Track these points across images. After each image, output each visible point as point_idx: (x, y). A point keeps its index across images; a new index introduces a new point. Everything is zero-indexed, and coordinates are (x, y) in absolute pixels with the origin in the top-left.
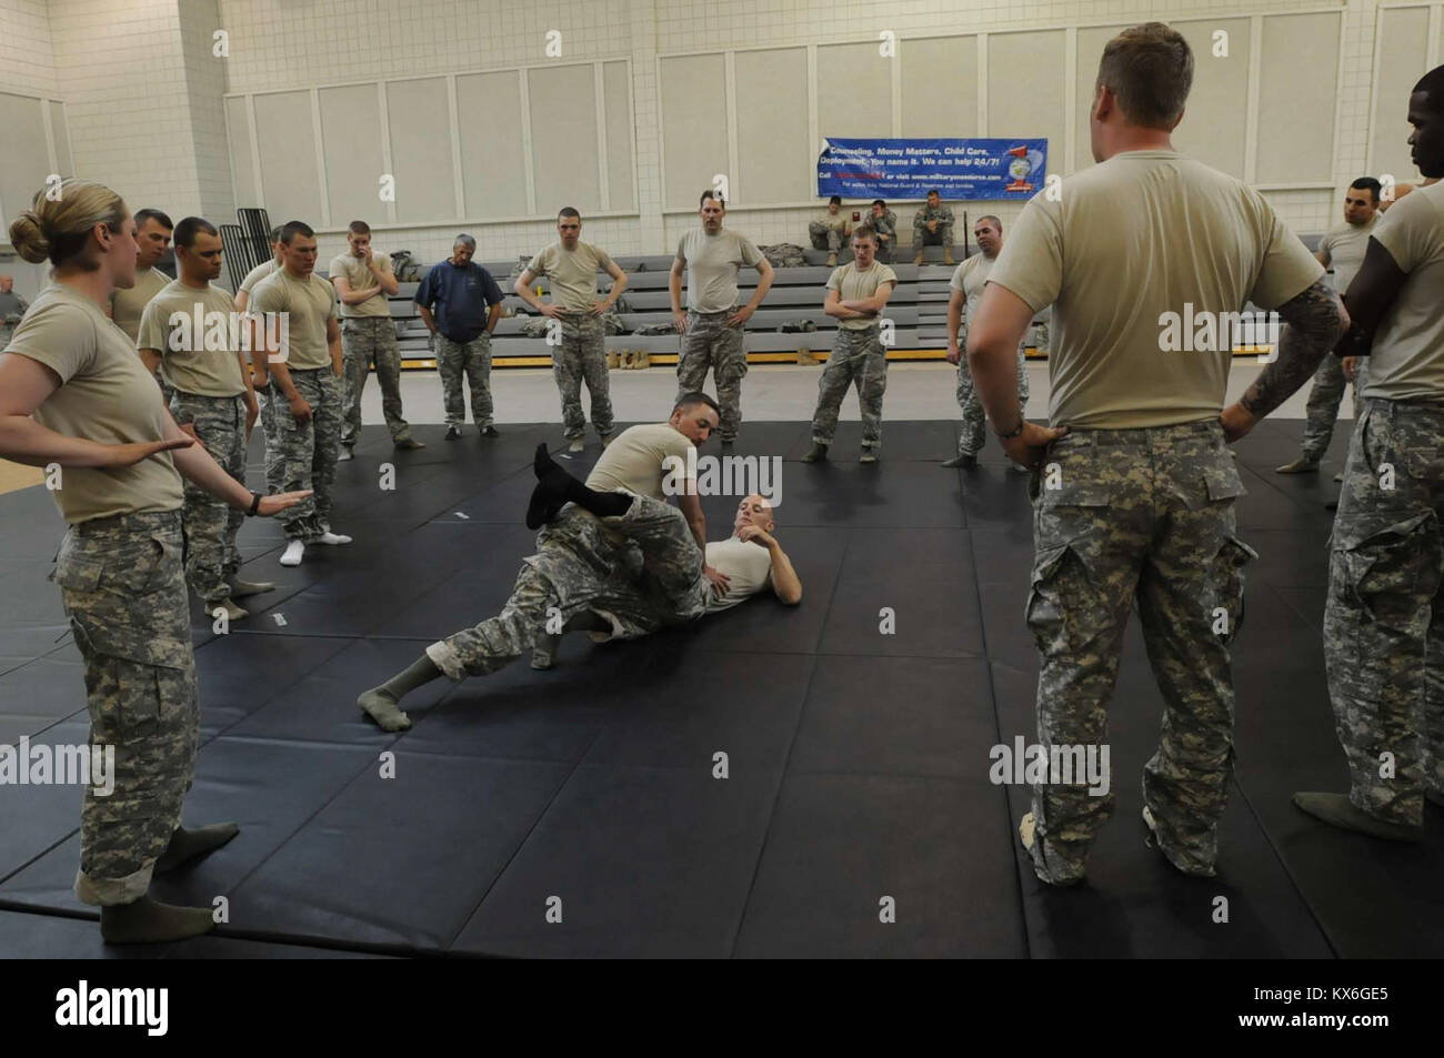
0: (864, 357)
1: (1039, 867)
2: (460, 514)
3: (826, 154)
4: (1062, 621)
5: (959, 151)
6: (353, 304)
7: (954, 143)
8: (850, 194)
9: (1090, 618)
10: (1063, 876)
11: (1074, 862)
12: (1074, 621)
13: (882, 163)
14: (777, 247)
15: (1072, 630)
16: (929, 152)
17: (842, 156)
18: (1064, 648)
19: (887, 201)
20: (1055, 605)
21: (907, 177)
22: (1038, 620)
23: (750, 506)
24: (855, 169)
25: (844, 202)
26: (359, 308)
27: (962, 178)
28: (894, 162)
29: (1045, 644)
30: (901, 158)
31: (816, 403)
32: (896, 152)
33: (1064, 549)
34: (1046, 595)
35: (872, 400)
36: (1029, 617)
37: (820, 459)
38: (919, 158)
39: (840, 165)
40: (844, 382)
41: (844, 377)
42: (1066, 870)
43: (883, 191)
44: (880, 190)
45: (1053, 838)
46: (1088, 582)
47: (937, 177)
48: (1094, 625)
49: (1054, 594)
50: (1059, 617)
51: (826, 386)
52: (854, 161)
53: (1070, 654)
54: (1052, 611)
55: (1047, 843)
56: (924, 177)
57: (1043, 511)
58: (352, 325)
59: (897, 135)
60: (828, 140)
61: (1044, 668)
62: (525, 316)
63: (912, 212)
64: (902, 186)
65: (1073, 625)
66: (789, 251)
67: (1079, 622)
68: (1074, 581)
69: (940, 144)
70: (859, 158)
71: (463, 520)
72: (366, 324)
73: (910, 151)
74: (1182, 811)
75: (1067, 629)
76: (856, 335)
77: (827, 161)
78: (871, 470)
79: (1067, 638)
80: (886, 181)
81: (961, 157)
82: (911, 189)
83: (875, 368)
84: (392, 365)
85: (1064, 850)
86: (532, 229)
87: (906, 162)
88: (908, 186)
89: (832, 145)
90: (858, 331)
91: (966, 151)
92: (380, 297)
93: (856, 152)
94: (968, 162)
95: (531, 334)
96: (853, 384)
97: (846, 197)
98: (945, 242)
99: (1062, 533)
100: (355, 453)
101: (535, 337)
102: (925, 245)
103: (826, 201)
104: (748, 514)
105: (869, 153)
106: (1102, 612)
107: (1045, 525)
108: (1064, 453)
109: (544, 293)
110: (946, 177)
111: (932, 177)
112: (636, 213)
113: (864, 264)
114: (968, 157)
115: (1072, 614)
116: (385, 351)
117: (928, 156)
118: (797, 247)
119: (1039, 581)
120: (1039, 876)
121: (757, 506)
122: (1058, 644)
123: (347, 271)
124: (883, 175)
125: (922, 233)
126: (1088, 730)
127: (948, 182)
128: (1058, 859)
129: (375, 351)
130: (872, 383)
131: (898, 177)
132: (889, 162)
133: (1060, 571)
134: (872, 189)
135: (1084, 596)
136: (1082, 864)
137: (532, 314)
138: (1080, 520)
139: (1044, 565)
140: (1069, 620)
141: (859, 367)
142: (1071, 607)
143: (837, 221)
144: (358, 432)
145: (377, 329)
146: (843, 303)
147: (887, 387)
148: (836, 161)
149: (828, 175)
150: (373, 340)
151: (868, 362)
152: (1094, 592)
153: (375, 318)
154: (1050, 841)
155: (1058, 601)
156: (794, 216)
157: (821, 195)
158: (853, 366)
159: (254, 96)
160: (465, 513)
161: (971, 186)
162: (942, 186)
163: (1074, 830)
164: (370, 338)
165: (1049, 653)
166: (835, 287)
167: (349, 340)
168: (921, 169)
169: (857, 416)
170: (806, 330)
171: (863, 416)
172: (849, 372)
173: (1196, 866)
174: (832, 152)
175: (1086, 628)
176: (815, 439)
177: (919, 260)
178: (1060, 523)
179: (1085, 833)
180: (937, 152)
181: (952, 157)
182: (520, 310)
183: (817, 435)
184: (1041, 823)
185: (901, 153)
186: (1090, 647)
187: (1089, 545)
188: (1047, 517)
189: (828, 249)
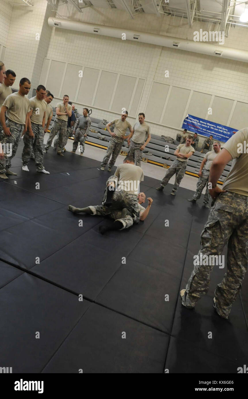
0: (180, 168)
1: (183, 301)
2: (68, 173)
3: (187, 118)
4: (211, 239)
5: (220, 128)
6: (59, 115)
7: (220, 125)
8: (190, 130)
9: (218, 240)
10: (189, 305)
11: (193, 302)
12: (214, 240)
13: (200, 124)
14: (168, 137)
15: (213, 242)
16: (213, 126)
17: (191, 120)
18: (209, 246)
19: (198, 134)
20: (210, 234)
21: (205, 130)
22: (204, 237)
23: (141, 194)
24: (193, 124)
25: (188, 131)
26: (60, 117)
27: (219, 135)
28: (203, 125)
29: (204, 244)
30: (206, 125)
31: (164, 176)
32: (205, 123)
33: (217, 221)
34: (209, 231)
35: (178, 180)
36: (202, 235)
37: (161, 190)
38: (210, 126)
39: (190, 122)
40: (173, 173)
41: (174, 172)
42: (190, 304)
43: (198, 131)
44: (197, 131)
45: (190, 294)
46: (221, 231)
47: (213, 132)
48: (219, 242)
49: (211, 231)
50: (210, 238)
51: (168, 172)
52: (193, 122)
53: (210, 248)
54: (208, 235)
55: (187, 295)
56: (210, 132)
57: (214, 210)
58: (57, 120)
59: (206, 119)
60: (189, 115)
61: (201, 250)
62: (100, 134)
63: (204, 139)
64: (204, 132)
65: (213, 241)
66: (170, 139)
67: (215, 240)
68: (216, 229)
69: (217, 125)
70: (195, 122)
71: (68, 175)
72: (60, 121)
73: (208, 124)
74: (223, 298)
75: (211, 241)
76: (180, 162)
77: (187, 120)
78: (173, 197)
79: (211, 243)
80: (200, 129)
81: (220, 129)
82: (205, 133)
83: (182, 172)
84: (64, 133)
85: (192, 298)
86: (108, 113)
87: (206, 126)
88: (205, 132)
89: (189, 116)
90: (181, 161)
91: (222, 128)
92: (66, 116)
93: (195, 120)
94: (222, 131)
95: (100, 139)
96: (175, 174)
97: (189, 130)
98: (210, 149)
99: (218, 216)
100: (47, 152)
101: (101, 140)
102: (205, 148)
103: (183, 130)
104: (139, 196)
105: (198, 121)
106: (222, 239)
107: (213, 214)
108: (224, 196)
109: (106, 130)
110: (215, 133)
111: (211, 132)
112: (135, 118)
113: (188, 145)
114: (222, 130)
115: (214, 238)
116: (63, 129)
117: (212, 127)
118: (172, 139)
119: (208, 227)
120: (182, 303)
121: (142, 195)
122: (208, 245)
123: (60, 107)
124: (200, 128)
125: (205, 145)
126: (208, 268)
127: (215, 135)
128: (189, 300)
129: (60, 128)
130: (180, 175)
131: (203, 129)
132: (202, 125)
133: (214, 226)
134: (196, 130)
135: (218, 234)
136: (195, 304)
137: (102, 134)
138: (224, 214)
139: (210, 223)
140: (212, 239)
141: (178, 171)
142: (214, 236)
143: (184, 136)
144: (50, 147)
145: (63, 123)
146: (179, 153)
147: (183, 178)
148: (189, 120)
149: (186, 123)
150: (60, 126)
151: (181, 170)
152: (221, 233)
153: (63, 120)
154: (189, 295)
155: (211, 234)
156: (174, 131)
157: (182, 128)
158: (177, 170)
159: (52, 60)
160: (69, 174)
161: (221, 137)
162: (213, 135)
163: (196, 294)
164: (60, 125)
165: (204, 246)
166: (179, 149)
167: (55, 124)
168: (209, 129)
169: (173, 183)
170: (168, 159)
171: (175, 183)
172: (175, 171)
173: (224, 315)
174: (189, 118)
175: (216, 242)
176: (161, 185)
177: (202, 151)
178: (218, 214)
179: (198, 295)
180: (215, 126)
181: (218, 129)
182: (99, 132)
183: (162, 184)
184: (188, 290)
185: (206, 124)
186: (216, 248)
187: (224, 221)
188: (214, 211)
189: (180, 141)
